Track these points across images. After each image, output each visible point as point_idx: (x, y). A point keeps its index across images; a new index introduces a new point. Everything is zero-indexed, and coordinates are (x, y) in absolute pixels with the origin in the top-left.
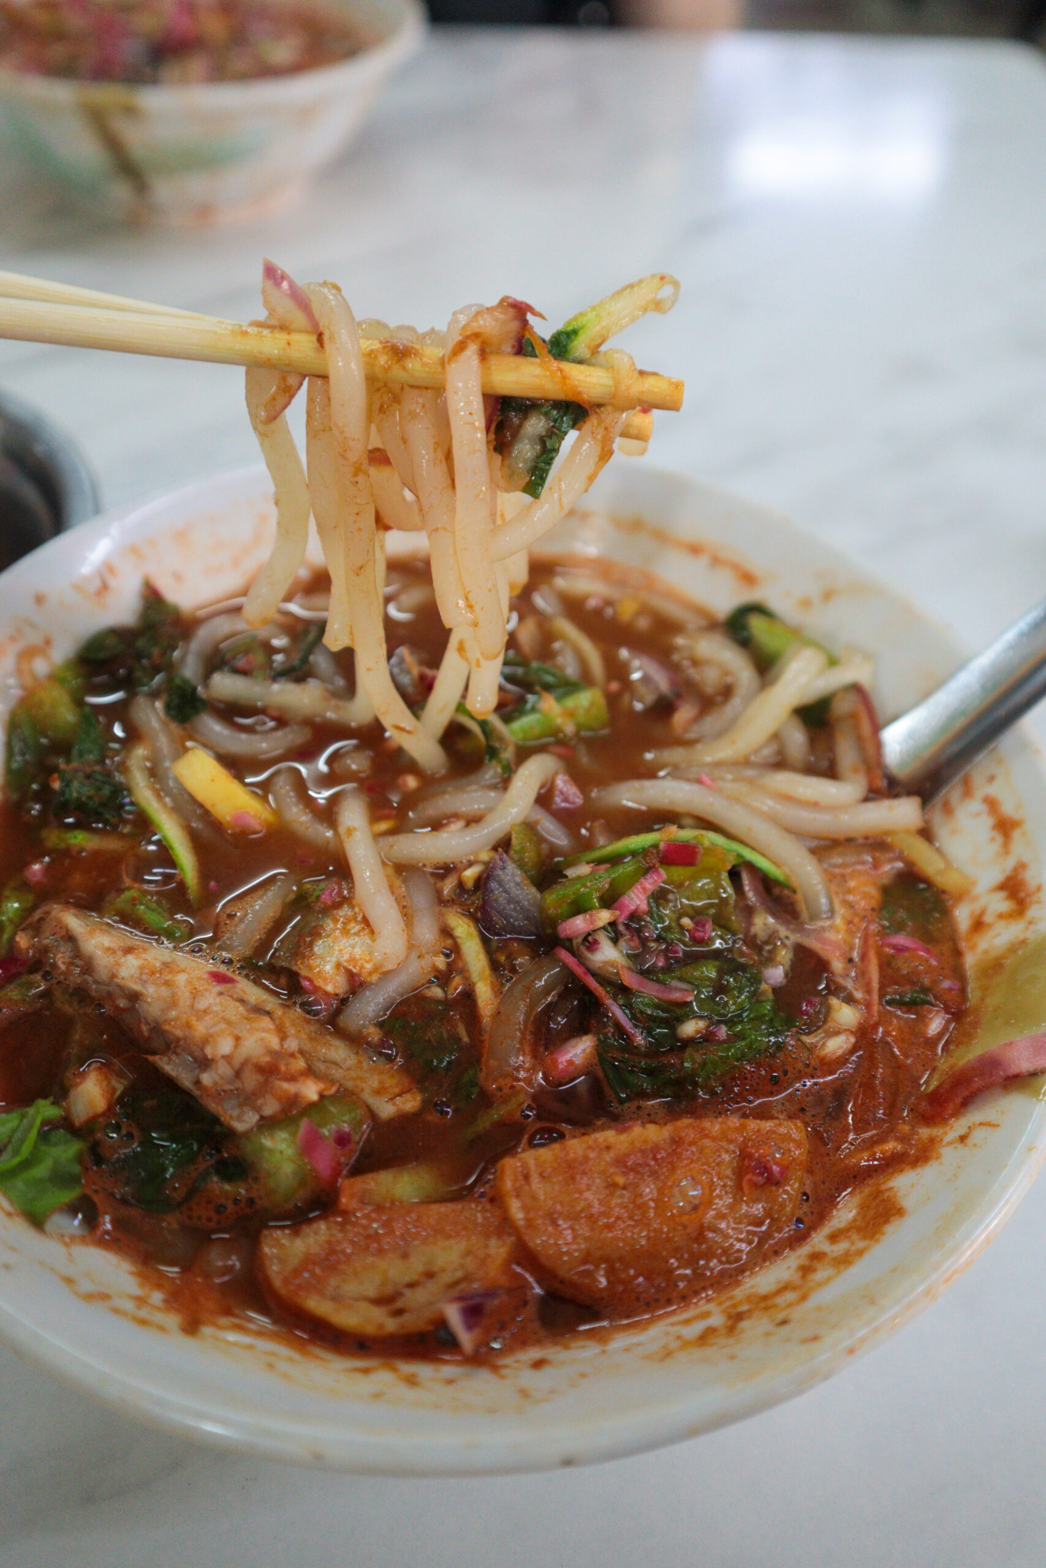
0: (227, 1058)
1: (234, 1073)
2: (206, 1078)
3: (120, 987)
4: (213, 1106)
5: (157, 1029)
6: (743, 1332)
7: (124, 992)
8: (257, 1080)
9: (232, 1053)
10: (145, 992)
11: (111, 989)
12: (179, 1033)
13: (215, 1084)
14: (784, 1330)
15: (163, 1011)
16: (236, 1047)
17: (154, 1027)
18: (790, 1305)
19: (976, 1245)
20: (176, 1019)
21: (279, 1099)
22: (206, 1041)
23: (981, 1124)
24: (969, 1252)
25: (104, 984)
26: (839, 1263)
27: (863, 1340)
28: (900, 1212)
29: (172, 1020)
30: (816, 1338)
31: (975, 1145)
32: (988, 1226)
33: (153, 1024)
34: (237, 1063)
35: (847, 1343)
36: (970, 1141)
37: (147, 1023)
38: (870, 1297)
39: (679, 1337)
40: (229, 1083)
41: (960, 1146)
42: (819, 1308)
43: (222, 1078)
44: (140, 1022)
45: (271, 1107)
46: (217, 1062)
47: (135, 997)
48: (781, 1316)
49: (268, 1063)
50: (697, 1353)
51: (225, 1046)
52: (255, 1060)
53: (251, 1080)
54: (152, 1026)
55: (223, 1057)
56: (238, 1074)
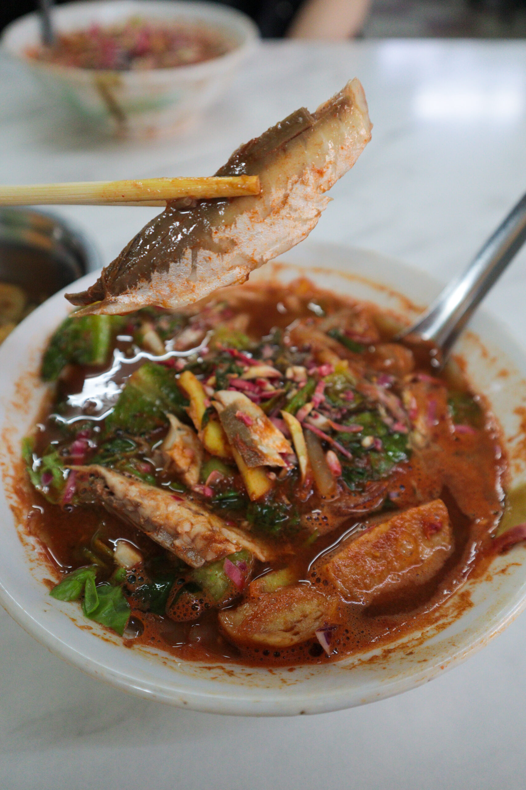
0: (187, 533)
1: (191, 541)
2: (177, 542)
3: (129, 501)
4: (181, 556)
5: (148, 520)
6: (390, 657)
7: (132, 503)
8: (203, 544)
9: (190, 531)
10: (143, 502)
11: (124, 502)
12: (162, 522)
13: (182, 545)
14: (411, 657)
15: (152, 512)
16: (192, 528)
17: (147, 520)
18: (414, 646)
19: (506, 621)
20: (160, 515)
21: (216, 552)
22: (177, 525)
23: (513, 564)
24: (503, 624)
25: (120, 500)
26: (439, 628)
27: (449, 662)
28: (470, 605)
29: (157, 516)
30: (425, 660)
31: (509, 574)
32: (513, 612)
33: (146, 518)
34: (192, 536)
35: (441, 663)
36: (507, 572)
37: (143, 518)
38: (453, 643)
39: (360, 660)
40: (189, 545)
41: (502, 574)
42: (428, 648)
43: (185, 543)
44: (139, 518)
45: (211, 556)
46: (182, 535)
47: (137, 505)
48: (409, 651)
49: (209, 535)
50: (368, 666)
51: (186, 527)
52: (202, 534)
53: (200, 544)
54: (146, 519)
55: (186, 532)
56: (193, 541)
